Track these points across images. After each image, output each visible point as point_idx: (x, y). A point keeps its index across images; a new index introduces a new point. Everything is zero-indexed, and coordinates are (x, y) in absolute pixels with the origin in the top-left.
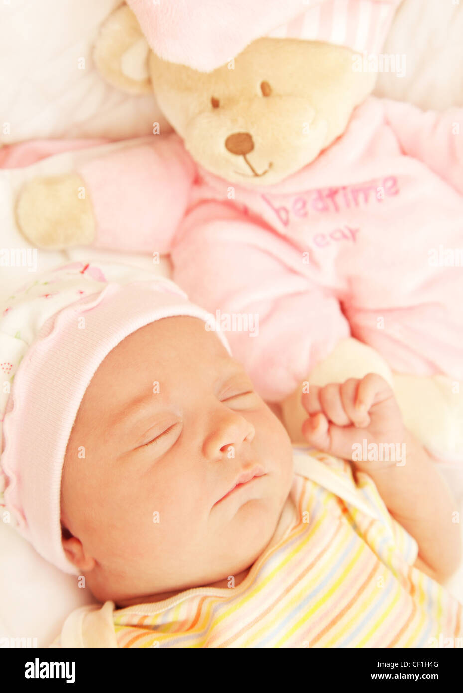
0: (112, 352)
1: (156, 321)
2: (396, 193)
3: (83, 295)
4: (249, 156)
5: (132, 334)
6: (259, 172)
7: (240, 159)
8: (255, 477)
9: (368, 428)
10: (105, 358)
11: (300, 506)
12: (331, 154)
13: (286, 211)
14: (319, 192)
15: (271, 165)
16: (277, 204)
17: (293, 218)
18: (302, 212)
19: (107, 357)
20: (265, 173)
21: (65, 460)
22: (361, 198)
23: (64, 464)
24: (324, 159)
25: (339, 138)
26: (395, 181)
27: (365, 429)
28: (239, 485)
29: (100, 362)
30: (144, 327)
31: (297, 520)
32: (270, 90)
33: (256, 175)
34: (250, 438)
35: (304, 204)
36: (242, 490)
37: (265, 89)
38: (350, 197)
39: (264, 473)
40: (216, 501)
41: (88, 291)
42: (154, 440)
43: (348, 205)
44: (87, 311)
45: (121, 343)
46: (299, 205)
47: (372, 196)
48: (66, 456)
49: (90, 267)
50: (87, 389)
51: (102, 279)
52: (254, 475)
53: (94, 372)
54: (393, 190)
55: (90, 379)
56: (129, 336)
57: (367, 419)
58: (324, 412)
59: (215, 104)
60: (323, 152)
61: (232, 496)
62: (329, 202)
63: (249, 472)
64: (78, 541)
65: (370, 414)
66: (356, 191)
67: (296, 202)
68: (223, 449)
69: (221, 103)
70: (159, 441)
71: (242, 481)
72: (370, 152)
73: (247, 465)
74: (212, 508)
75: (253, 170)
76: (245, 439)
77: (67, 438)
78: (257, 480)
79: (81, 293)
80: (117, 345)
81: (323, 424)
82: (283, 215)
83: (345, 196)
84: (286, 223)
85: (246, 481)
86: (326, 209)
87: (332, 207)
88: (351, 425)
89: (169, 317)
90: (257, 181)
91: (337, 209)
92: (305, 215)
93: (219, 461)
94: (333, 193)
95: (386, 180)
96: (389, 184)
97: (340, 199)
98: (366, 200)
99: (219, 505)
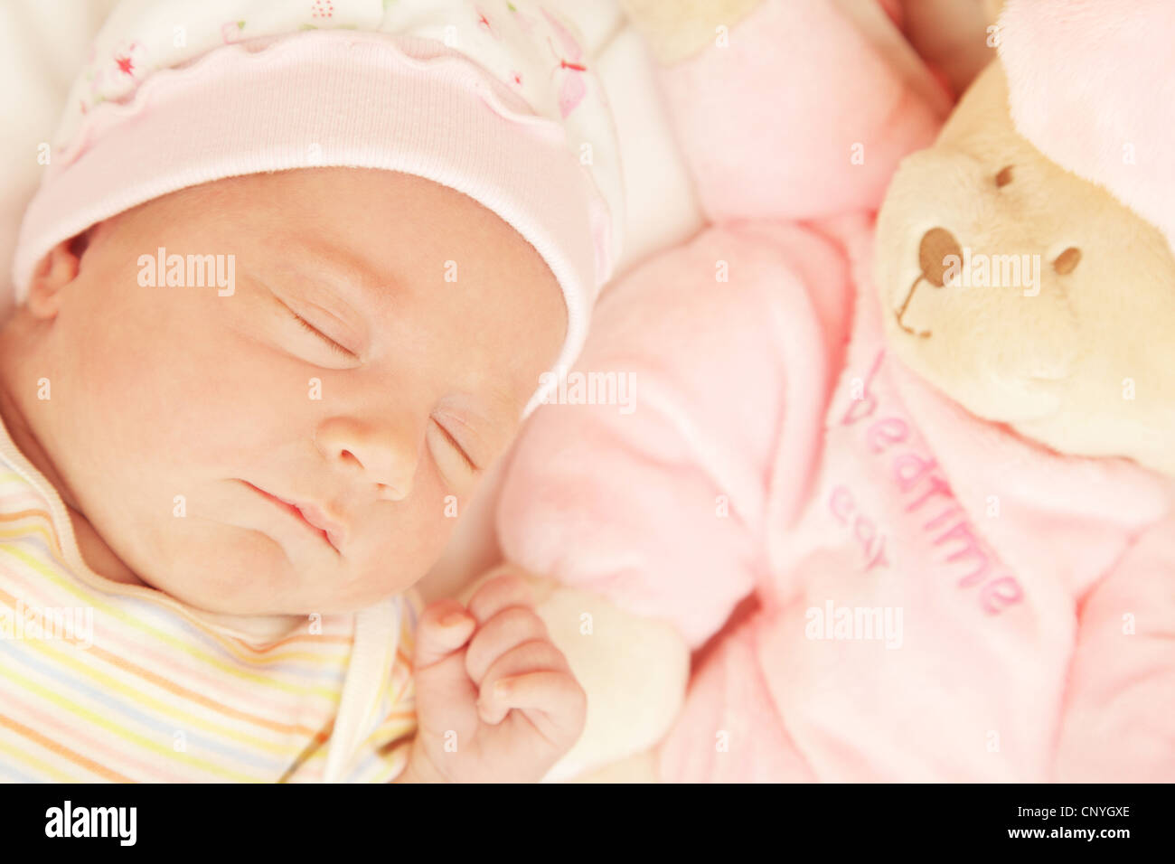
0: (427, 181)
1: (521, 235)
2: (993, 611)
3: (514, 85)
4: (924, 284)
5: (476, 204)
6: (906, 320)
7: (913, 271)
8: (324, 534)
9: (482, 724)
10: (411, 175)
11: (290, 640)
12: (1009, 446)
13: (870, 412)
14: (932, 464)
15: (926, 335)
16: (877, 388)
17: (862, 428)
18: (880, 442)
19: (413, 177)
20: (909, 331)
21: (203, 185)
22: (955, 546)
23: (195, 186)
24: (994, 435)
25: (1052, 452)
26: (1017, 598)
27: (480, 719)
28: (296, 511)
29: (399, 169)
30: (500, 220)
31: (261, 645)
32: (1069, 272)
33: (899, 317)
34: (387, 494)
35: (898, 440)
36: (290, 519)
37: (1067, 260)
38: (950, 524)
39: (337, 547)
40: (250, 481)
41: (527, 91)
42: (311, 327)
43: (929, 526)
44: (488, 106)
45: (451, 190)
46: (892, 431)
47: (967, 567)
48: (212, 183)
49: (582, 74)
50: (343, 168)
51: (566, 107)
52: (327, 530)
53: (377, 166)
54: (996, 603)
55: (362, 164)
56: (471, 199)
57: (496, 716)
58: (478, 629)
59: (1003, 178)
60: (1005, 428)
61: (272, 506)
62: (924, 486)
63: (327, 519)
64: (75, 273)
65: (510, 715)
66: (964, 530)
67: (898, 422)
68: (345, 454)
69: (1007, 189)
70: (311, 336)
71: (306, 512)
72: (1049, 524)
73: (335, 507)
74: (234, 479)
75: (904, 307)
76: (381, 486)
77: (244, 172)
78: (319, 540)
79: (518, 81)
80: (445, 184)
81: (456, 633)
82: (863, 407)
83: (949, 514)
84: (848, 420)
85: (309, 520)
86: (904, 485)
87: (913, 496)
88: (475, 689)
89: (540, 257)
90: (891, 323)
91: (912, 508)
92: (878, 450)
93: (323, 455)
94: (942, 488)
95: (1010, 581)
96: (1006, 591)
97: (937, 506)
98: (954, 558)
99: (245, 490)
